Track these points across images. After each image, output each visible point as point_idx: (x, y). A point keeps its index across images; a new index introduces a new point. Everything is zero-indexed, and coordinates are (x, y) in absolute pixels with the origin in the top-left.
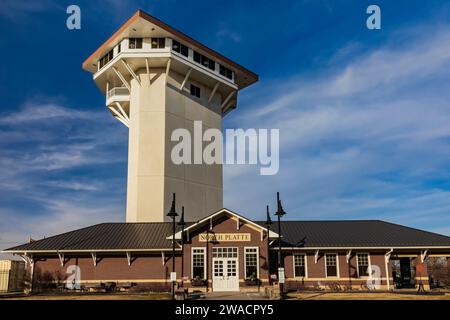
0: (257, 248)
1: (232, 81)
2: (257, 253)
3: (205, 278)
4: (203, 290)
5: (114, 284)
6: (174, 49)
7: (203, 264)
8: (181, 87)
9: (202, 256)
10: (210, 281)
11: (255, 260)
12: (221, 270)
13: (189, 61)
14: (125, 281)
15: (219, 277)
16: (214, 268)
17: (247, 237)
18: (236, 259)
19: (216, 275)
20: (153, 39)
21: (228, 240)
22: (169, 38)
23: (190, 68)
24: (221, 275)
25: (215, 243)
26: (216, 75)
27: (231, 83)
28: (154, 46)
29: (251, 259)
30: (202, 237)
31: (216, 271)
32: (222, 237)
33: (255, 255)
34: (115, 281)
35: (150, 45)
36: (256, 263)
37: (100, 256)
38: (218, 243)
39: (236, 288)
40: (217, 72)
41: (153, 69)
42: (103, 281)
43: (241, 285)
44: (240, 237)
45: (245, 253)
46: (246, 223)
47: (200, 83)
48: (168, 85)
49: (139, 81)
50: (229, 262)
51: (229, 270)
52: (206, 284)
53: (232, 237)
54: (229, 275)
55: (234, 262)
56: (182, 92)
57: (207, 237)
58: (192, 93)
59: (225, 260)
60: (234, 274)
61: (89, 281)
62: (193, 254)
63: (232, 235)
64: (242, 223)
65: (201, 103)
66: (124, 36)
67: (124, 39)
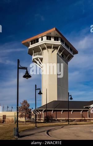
1: (72, 53)
6: (61, 42)
8: (60, 55)
13: (64, 45)
20: (55, 37)
22: (60, 37)
23: (64, 48)
26: (69, 50)
28: (55, 40)
41: (54, 48)
48: (57, 54)
49: (48, 51)
58: (62, 57)
66: (45, 35)
67: (45, 36)
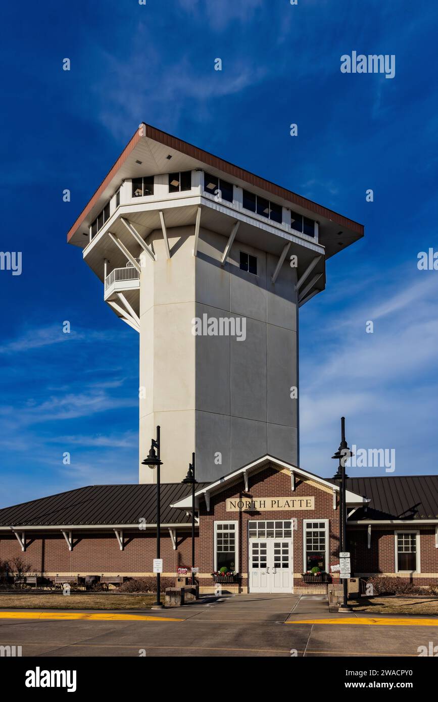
0: (326, 521)
1: (315, 240)
2: (326, 529)
3: (237, 570)
4: (234, 589)
5: (97, 578)
6: (207, 190)
7: (233, 548)
8: (222, 257)
9: (232, 535)
10: (244, 575)
11: (323, 541)
12: (264, 559)
13: (235, 209)
14: (115, 574)
15: (260, 570)
16: (251, 555)
17: (309, 503)
18: (290, 541)
19: (255, 566)
20: (172, 177)
21: (275, 508)
22: (199, 170)
23: (236, 221)
24: (264, 566)
25: (254, 513)
26: (284, 230)
27: (312, 243)
28: (173, 189)
29: (315, 539)
30: (232, 504)
31: (255, 559)
32: (265, 504)
33: (323, 534)
34: (99, 574)
35: (167, 187)
36: (323, 547)
37: (78, 536)
38: (258, 513)
39: (289, 589)
40: (286, 226)
41: (173, 230)
42: (83, 575)
43: (297, 583)
44: (297, 504)
45: (305, 530)
46: (307, 479)
47: (256, 249)
48: (199, 255)
49: (152, 253)
50: (277, 545)
51: (277, 559)
52: (238, 580)
53: (283, 503)
54: (277, 566)
55: (286, 545)
56: (225, 266)
57: (241, 504)
58: (243, 267)
59: (270, 542)
60: (286, 566)
61: (61, 574)
62: (216, 531)
63: (282, 500)
64: (300, 480)
65: (258, 283)
66: (124, 176)
67: (124, 181)
